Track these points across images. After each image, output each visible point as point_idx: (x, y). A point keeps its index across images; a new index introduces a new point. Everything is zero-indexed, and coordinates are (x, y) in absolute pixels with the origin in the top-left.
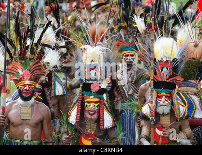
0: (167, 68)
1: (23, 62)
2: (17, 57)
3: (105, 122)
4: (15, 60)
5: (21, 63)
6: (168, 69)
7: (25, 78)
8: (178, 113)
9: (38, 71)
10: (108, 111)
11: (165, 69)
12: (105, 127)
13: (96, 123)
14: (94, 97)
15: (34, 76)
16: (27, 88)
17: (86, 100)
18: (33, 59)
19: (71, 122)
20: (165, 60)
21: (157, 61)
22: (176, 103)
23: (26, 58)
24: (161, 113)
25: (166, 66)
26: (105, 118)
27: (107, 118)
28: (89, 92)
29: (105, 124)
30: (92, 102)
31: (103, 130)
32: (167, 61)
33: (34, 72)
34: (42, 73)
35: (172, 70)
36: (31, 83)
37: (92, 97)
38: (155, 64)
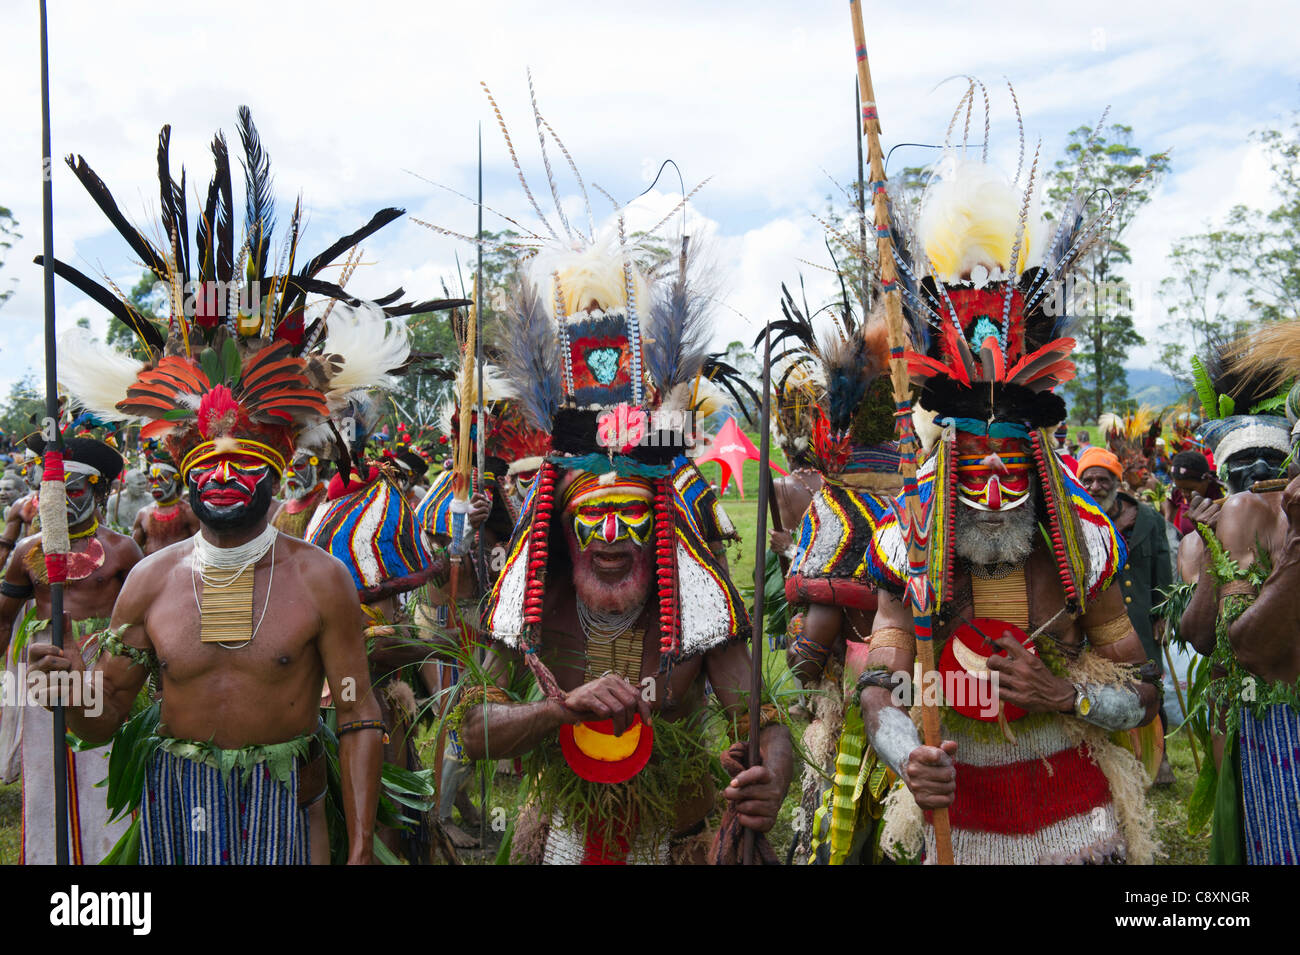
0: (994, 322)
1: (205, 350)
3: (686, 613)
6: (1000, 327)
7: (212, 424)
8: (1077, 565)
9: (285, 392)
10: (702, 552)
11: (984, 328)
12: (687, 643)
13: (640, 634)
14: (621, 480)
15: (264, 413)
16: (224, 471)
17: (578, 501)
19: (497, 634)
20: (980, 281)
21: (939, 288)
22: (1064, 510)
23: (224, 335)
24: (980, 557)
25: (992, 309)
26: (683, 591)
27: (698, 590)
28: (594, 456)
29: (687, 623)
30: (608, 508)
31: (679, 658)
32: (995, 285)
33: (265, 396)
34: (303, 403)
35: (1021, 331)
37: (608, 478)
38: (931, 304)
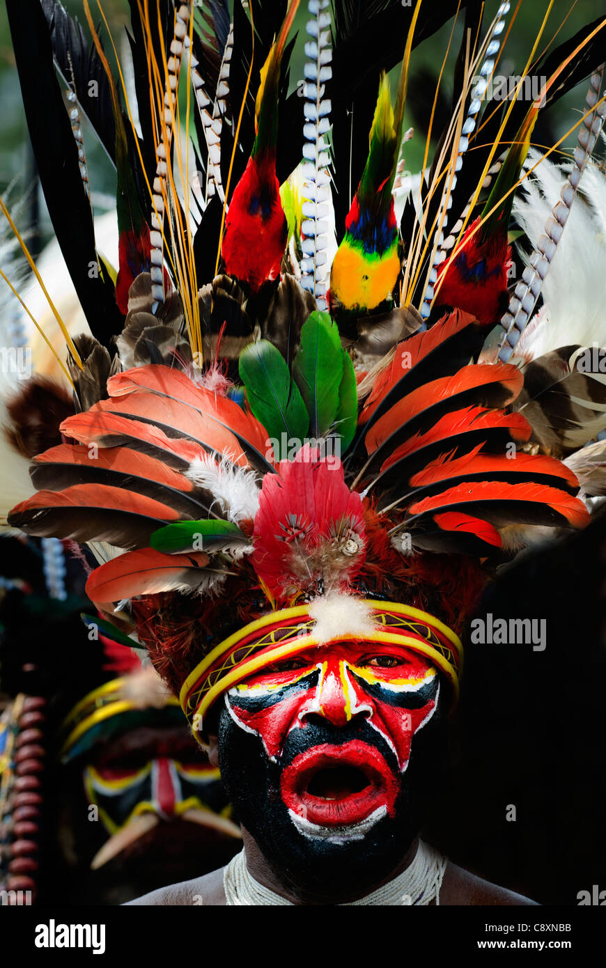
1: (258, 347)
2: (171, 308)
4: (146, 352)
5: (231, 369)
7: (296, 560)
9: (473, 463)
15: (424, 527)
18: (383, 313)
23: (297, 304)
33: (423, 479)
36: (392, 623)
